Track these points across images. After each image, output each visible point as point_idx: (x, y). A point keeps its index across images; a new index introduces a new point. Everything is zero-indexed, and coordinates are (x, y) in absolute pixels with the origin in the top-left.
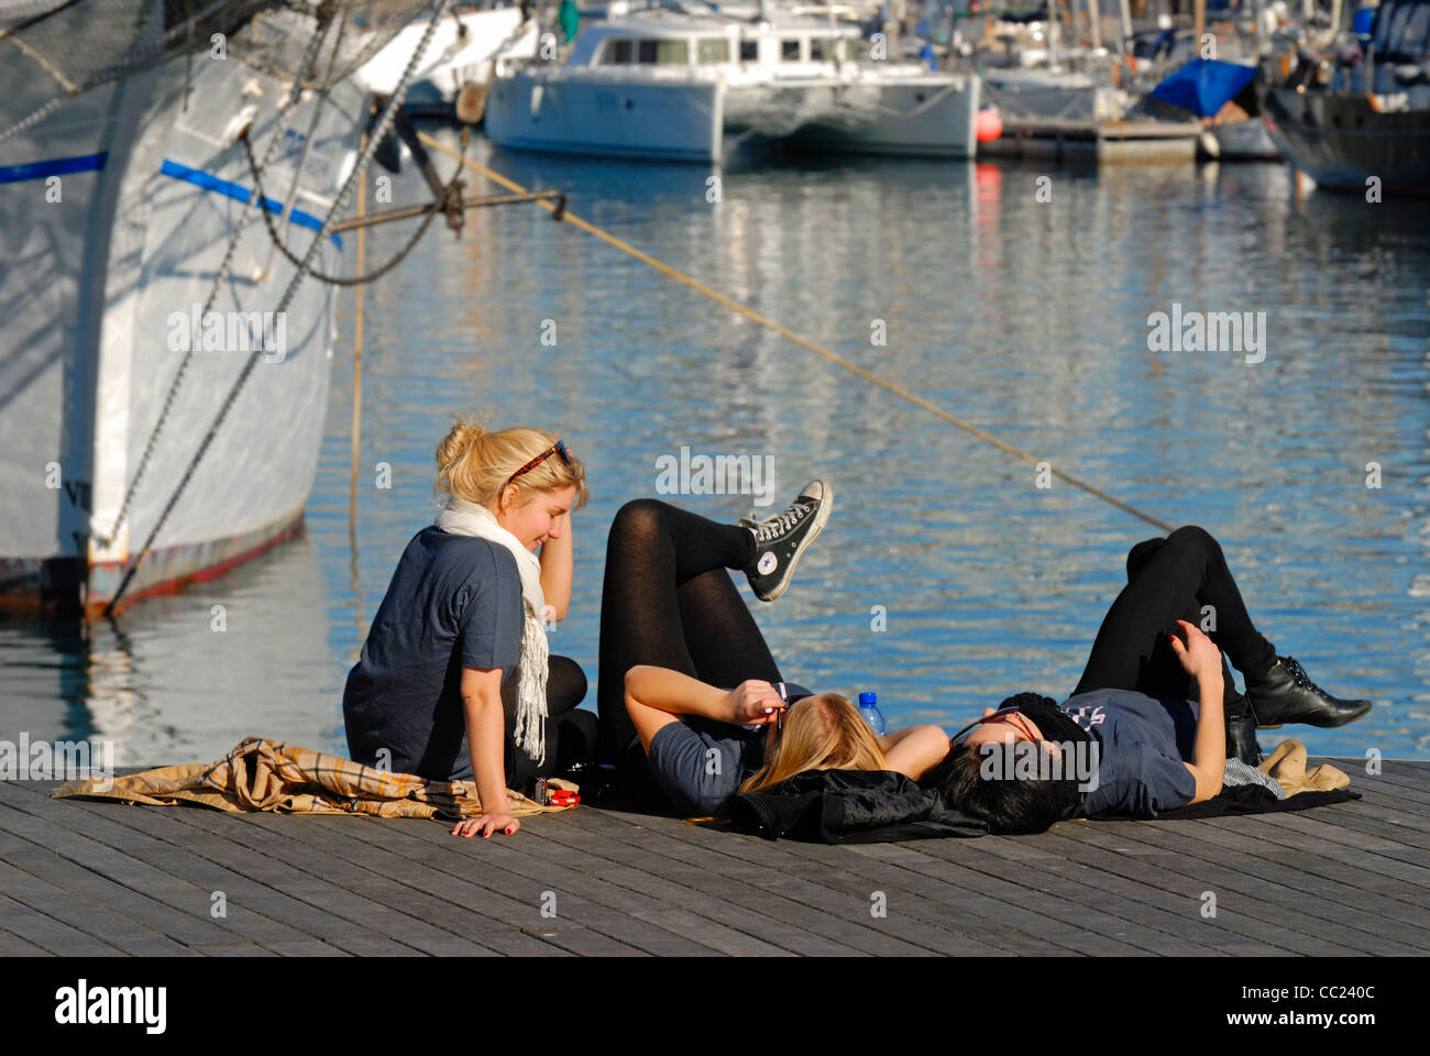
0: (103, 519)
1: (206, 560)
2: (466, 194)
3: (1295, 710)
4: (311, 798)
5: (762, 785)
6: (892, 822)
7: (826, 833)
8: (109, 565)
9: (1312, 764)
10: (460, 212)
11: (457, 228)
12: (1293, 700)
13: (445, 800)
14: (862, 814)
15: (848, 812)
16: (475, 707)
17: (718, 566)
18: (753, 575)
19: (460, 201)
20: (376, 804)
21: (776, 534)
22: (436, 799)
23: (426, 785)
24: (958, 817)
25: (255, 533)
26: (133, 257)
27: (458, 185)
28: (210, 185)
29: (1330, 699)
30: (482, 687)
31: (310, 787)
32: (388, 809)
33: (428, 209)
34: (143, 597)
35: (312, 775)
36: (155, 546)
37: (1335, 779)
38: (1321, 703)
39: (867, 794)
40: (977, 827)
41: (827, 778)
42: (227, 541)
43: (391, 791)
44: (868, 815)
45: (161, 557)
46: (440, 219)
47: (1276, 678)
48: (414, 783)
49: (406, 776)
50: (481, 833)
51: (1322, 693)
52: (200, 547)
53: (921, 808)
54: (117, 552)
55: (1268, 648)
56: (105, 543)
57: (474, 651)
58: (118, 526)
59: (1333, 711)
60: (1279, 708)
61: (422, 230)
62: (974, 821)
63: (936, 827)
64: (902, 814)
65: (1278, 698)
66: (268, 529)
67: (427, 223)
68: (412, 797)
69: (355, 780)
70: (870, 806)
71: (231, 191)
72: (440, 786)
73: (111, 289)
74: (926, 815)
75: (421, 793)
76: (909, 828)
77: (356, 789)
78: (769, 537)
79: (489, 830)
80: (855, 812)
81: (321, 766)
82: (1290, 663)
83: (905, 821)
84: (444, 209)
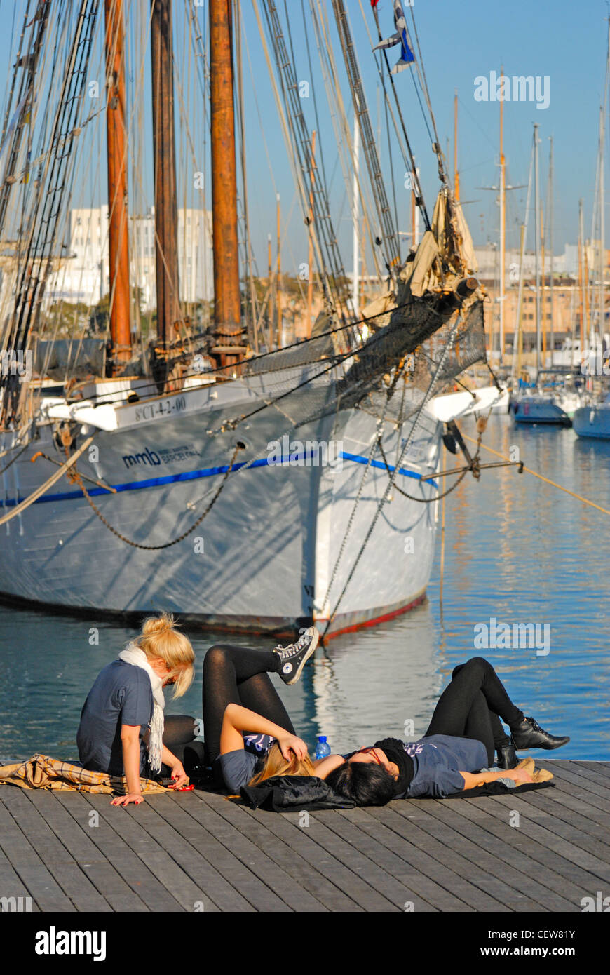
0: (318, 602)
1: (370, 617)
2: (481, 463)
3: (533, 742)
4: (61, 783)
5: (259, 781)
6: (307, 803)
7: (275, 807)
8: (322, 620)
9: (537, 769)
10: (478, 471)
11: (478, 477)
12: (533, 737)
13: (119, 786)
14: (292, 799)
15: (286, 797)
16: (126, 744)
17: (263, 671)
18: (281, 674)
19: (478, 466)
20: (89, 787)
21: (291, 655)
22: (115, 785)
23: (111, 779)
24: (341, 799)
25: (395, 604)
26: (329, 492)
27: (477, 459)
28: (364, 462)
29: (550, 736)
30: (130, 734)
31: (59, 778)
32: (94, 789)
33: (465, 469)
34: (340, 633)
35: (59, 773)
36: (338, 612)
37: (546, 776)
38: (545, 738)
39: (298, 788)
40: (350, 804)
41: (283, 780)
42: (381, 608)
43: (94, 781)
44: (295, 799)
45: (349, 616)
46: (469, 473)
47: (524, 727)
48: (105, 777)
49: (102, 774)
50: (123, 803)
51: (546, 734)
52: (367, 611)
53: (321, 795)
54: (325, 615)
55: (520, 713)
56: (320, 611)
57: (126, 716)
58: (324, 605)
59: (551, 742)
60: (526, 741)
61: (461, 478)
62: (349, 801)
63: (329, 804)
64: (311, 799)
65: (526, 736)
66: (402, 603)
67: (463, 475)
68: (104, 784)
69: (78, 776)
70: (297, 794)
71: (375, 464)
72: (117, 779)
73: (320, 504)
74: (324, 799)
75: (108, 782)
76: (315, 805)
77: (79, 780)
78: (288, 656)
79: (127, 803)
80: (289, 797)
81: (63, 769)
82: (531, 720)
83: (314, 801)
84: (471, 469)
